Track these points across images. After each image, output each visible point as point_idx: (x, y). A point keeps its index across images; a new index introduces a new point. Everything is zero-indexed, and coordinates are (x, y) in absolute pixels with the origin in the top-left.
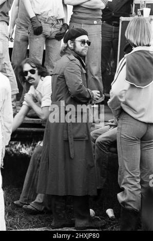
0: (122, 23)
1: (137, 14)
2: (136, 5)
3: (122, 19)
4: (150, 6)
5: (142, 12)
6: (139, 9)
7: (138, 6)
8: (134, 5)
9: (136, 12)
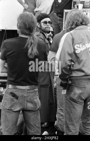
0: (65, 13)
1: (74, 8)
2: (74, 2)
3: (65, 11)
4: (83, 3)
5: (78, 6)
6: (76, 4)
7: (75, 3)
8: (73, 2)
9: (74, 6)
